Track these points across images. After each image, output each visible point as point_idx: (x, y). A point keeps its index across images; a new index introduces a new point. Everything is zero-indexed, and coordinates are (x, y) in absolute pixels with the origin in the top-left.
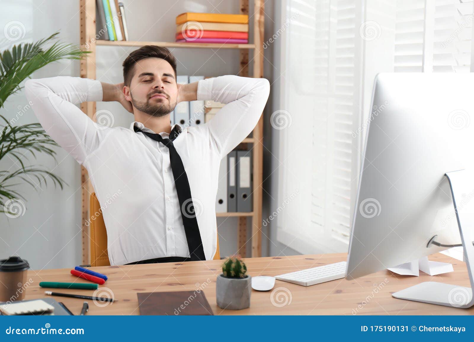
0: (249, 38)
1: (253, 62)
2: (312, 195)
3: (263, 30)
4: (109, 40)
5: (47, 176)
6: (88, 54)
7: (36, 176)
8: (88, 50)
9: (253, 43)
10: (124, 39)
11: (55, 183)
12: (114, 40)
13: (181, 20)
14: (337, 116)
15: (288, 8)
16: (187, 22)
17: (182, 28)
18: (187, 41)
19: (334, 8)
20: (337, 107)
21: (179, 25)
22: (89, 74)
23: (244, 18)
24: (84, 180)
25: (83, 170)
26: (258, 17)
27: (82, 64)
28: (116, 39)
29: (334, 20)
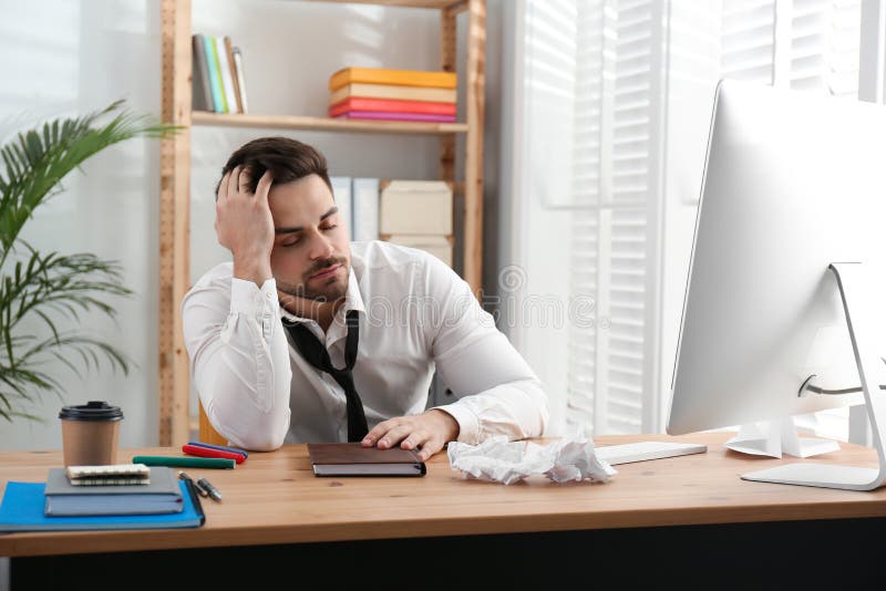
0: (458, 113)
1: (465, 155)
2: (569, 406)
3: (482, 99)
4: (214, 111)
5: (99, 352)
6: (178, 131)
7: (81, 351)
8: (177, 124)
9: (464, 120)
10: (241, 110)
11: (113, 365)
12: (222, 113)
13: (339, 81)
14: (616, 246)
15: (527, 60)
16: (349, 84)
17: (341, 95)
18: (349, 118)
19: (610, 55)
20: (617, 229)
21: (335, 89)
22: (180, 172)
23: (450, 79)
24: (164, 362)
25: (162, 344)
26: (473, 76)
27: (164, 157)
28: (227, 111)
29: (610, 76)
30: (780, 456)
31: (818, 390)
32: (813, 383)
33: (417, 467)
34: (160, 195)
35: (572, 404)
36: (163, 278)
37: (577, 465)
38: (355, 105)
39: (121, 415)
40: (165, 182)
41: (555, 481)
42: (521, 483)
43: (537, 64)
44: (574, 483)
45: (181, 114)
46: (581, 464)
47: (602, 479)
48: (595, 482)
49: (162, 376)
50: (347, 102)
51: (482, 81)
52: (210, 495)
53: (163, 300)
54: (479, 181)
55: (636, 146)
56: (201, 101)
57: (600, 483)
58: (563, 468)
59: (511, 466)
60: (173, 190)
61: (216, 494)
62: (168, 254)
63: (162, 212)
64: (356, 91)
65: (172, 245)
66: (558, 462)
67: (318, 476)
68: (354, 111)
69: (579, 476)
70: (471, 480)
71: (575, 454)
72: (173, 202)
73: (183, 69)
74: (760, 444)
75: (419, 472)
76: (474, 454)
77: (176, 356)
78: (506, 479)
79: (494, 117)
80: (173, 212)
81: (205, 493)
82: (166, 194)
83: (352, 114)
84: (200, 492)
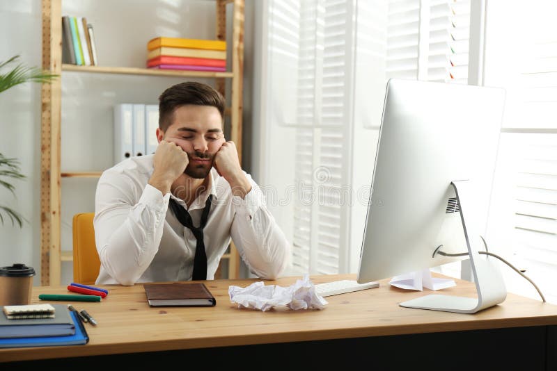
0: (227, 66)
1: (231, 92)
2: (294, 245)
3: (242, 57)
4: (76, 64)
5: (3, 213)
6: (53, 78)
8: (53, 74)
9: (231, 70)
10: (93, 64)
11: (12, 221)
12: (81, 65)
13: (153, 45)
14: (324, 149)
15: (270, 35)
16: (160, 47)
17: (155, 54)
18: (160, 68)
19: (321, 34)
20: (324, 139)
21: (151, 50)
22: (54, 101)
23: (222, 45)
24: (44, 218)
25: (43, 207)
26: (236, 43)
27: (43, 91)
28: (84, 64)
29: (320, 47)
30: (421, 289)
31: (444, 254)
32: (441, 250)
33: (210, 301)
34: (41, 115)
35: (296, 243)
36: (43, 166)
37: (305, 300)
38: (163, 60)
39: (34, 273)
40: (45, 106)
41: (292, 310)
42: (272, 310)
43: (276, 37)
44: (302, 311)
45: (55, 66)
46: (307, 299)
47: (320, 307)
48: (315, 309)
49: (43, 227)
50: (158, 58)
51: (242, 47)
52: (89, 321)
53: (43, 180)
54: (240, 108)
55: (336, 89)
56: (68, 58)
57: (318, 310)
58: (297, 302)
59: (266, 301)
60: (50, 111)
61: (93, 321)
62: (46, 152)
63: (43, 125)
64: (164, 52)
65: (49, 146)
66: (294, 299)
67: (152, 306)
68: (163, 64)
69: (306, 306)
70: (243, 308)
71: (304, 294)
72: (50, 119)
73: (56, 38)
74: (410, 282)
75: (211, 303)
76: (244, 293)
77: (52, 216)
78: (263, 308)
79: (249, 68)
80: (50, 125)
81: (86, 320)
82: (45, 114)
83: (162, 66)
84: (83, 320)
